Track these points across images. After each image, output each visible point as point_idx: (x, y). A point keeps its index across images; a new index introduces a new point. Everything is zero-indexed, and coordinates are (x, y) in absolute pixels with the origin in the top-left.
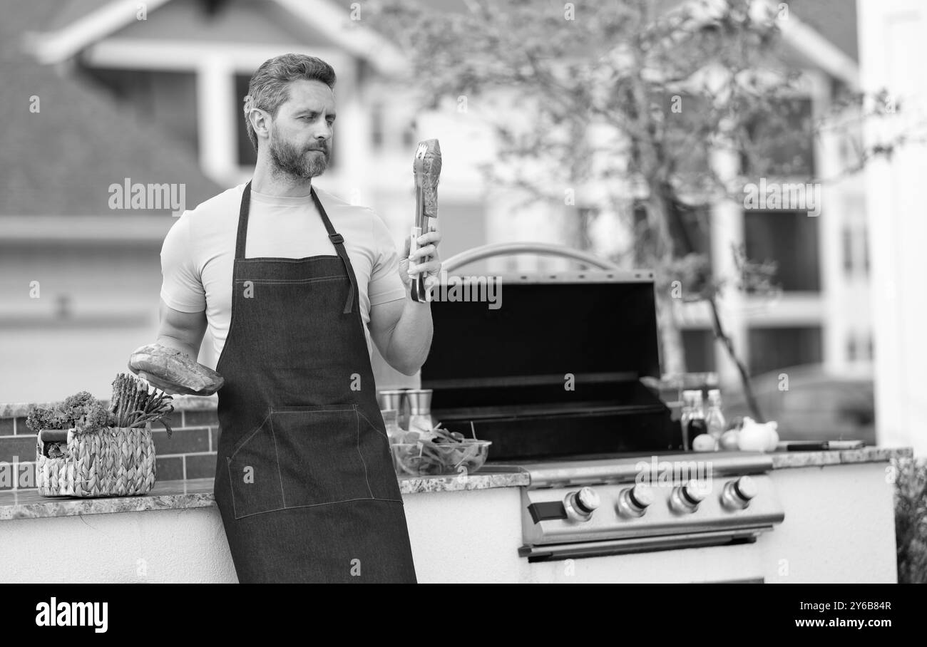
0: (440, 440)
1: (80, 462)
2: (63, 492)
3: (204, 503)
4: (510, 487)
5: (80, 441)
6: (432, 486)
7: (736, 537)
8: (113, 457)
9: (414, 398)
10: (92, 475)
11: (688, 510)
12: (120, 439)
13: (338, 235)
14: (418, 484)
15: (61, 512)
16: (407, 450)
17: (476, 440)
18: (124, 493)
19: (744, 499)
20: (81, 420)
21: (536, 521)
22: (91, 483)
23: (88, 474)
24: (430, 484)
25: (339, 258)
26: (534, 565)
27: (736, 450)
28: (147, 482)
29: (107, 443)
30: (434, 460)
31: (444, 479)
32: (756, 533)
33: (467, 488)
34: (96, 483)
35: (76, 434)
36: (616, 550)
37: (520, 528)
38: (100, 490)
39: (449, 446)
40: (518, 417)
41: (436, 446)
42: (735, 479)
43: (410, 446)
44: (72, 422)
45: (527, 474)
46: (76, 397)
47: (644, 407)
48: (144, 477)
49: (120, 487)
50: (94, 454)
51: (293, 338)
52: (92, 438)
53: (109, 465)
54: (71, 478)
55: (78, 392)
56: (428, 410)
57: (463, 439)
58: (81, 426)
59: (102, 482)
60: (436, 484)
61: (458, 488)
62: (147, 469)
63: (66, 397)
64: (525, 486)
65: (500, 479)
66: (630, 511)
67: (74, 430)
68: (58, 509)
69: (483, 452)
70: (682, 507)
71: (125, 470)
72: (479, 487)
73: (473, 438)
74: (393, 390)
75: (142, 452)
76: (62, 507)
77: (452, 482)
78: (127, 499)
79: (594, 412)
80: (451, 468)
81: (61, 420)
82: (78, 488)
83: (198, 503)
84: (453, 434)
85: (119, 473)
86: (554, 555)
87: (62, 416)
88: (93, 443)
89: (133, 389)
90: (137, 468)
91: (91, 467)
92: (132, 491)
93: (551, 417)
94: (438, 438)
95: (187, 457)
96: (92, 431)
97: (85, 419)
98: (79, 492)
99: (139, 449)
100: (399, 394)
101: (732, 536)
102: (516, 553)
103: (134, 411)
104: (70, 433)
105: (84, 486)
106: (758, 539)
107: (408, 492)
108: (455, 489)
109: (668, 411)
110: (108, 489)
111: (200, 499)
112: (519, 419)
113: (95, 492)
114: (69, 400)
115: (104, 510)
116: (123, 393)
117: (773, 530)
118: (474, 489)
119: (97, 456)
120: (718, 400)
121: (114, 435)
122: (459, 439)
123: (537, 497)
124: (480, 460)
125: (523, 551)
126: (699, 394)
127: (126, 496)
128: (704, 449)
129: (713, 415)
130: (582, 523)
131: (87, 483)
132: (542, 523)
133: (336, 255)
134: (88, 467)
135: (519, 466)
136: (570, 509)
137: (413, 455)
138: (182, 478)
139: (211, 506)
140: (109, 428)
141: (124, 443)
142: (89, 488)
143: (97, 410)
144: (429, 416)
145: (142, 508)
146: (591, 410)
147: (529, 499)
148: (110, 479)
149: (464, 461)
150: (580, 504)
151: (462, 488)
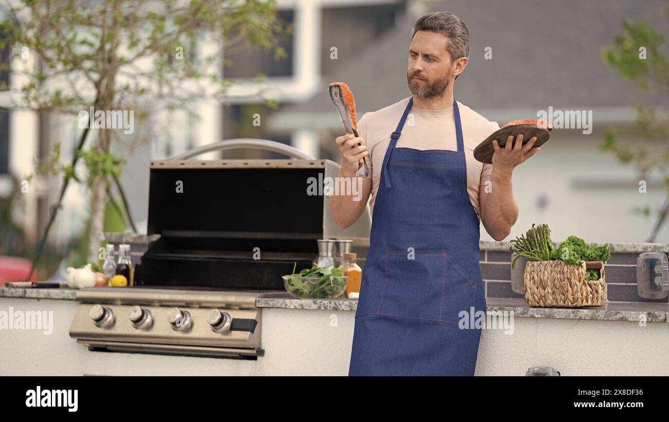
95: (488, 282)
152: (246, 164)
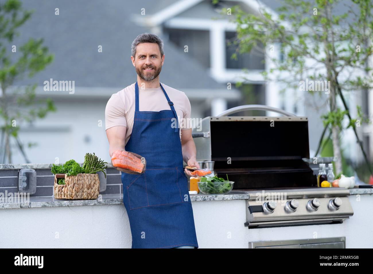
0: (214, 181)
1: (69, 186)
2: (63, 197)
3: (117, 203)
4: (241, 199)
5: (69, 178)
6: (209, 198)
7: (334, 221)
8: (83, 184)
9: (207, 164)
10: (74, 191)
11: (314, 210)
12: (85, 178)
13: (172, 102)
14: (203, 197)
15: (61, 205)
16: (202, 184)
17: (229, 181)
18: (87, 198)
19: (337, 206)
20: (70, 171)
21: (251, 213)
22: (73, 194)
23: (72, 191)
24: (208, 198)
25: (172, 111)
26: (251, 229)
27: (338, 187)
28: (96, 194)
29: (80, 179)
30: (212, 189)
31: (214, 196)
32: (343, 219)
33: (223, 200)
34: (75, 194)
35: (68, 176)
36: (284, 225)
37: (245, 215)
38: (77, 197)
39: (218, 183)
40: (250, 172)
41: (212, 183)
42: (333, 198)
43: (203, 183)
44: (67, 171)
45: (248, 195)
46: (69, 162)
47: (302, 170)
48: (95, 192)
49: (85, 196)
50: (75, 183)
51: (155, 141)
52: (74, 177)
53: (81, 188)
54: (66, 192)
55: (70, 160)
56: (213, 169)
57: (224, 181)
58: (70, 172)
59: (78, 194)
60: (211, 197)
61: (220, 199)
62: (96, 189)
63: (66, 162)
64: (247, 199)
65: (237, 196)
66: (290, 210)
67: (67, 174)
68: (59, 204)
69: (232, 186)
70: (311, 209)
71: (87, 190)
72: (228, 199)
73: (227, 180)
74: (200, 161)
75: (94, 183)
76: (61, 203)
77: (217, 197)
78: (87, 200)
79: (281, 171)
80: (218, 192)
81: (63, 170)
82: (68, 196)
83: (115, 203)
84: (220, 179)
85: (85, 190)
86: (259, 226)
87: (63, 169)
88: (75, 179)
89: (92, 159)
90: (92, 189)
91: (73, 188)
92: (90, 198)
93: (264, 173)
94: (214, 180)
96: (74, 174)
97: (72, 170)
98: (69, 198)
99: (93, 182)
100: (202, 163)
101: (333, 220)
102: (244, 225)
103: (91, 167)
104: (66, 176)
105: (71, 196)
106: (343, 222)
107: (200, 200)
108: (219, 200)
109: (312, 171)
110: (80, 197)
111: (116, 201)
112: (250, 173)
113: (75, 197)
114: (67, 163)
115: (77, 205)
116: (88, 160)
117: (349, 219)
118: (226, 200)
119: (76, 184)
120: (332, 168)
121: (83, 176)
122: (222, 180)
123: (251, 204)
124: (230, 189)
125: (246, 224)
126: (324, 165)
127: (87, 199)
128: (325, 186)
129: (330, 173)
130: (270, 214)
131: (72, 194)
132: (253, 213)
133: (171, 110)
134: (72, 188)
135: (245, 192)
136: (265, 208)
137: (204, 186)
138: (119, 193)
139: (120, 204)
140: (81, 173)
141: (87, 179)
142: (73, 196)
143: (76, 167)
144: (213, 172)
145: (93, 204)
146: (280, 170)
147: (249, 204)
148: (81, 193)
149: (223, 189)
150: (269, 207)
151: (221, 199)
152: (254, 119)
